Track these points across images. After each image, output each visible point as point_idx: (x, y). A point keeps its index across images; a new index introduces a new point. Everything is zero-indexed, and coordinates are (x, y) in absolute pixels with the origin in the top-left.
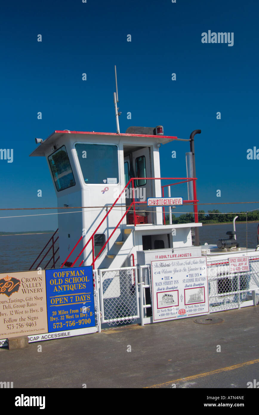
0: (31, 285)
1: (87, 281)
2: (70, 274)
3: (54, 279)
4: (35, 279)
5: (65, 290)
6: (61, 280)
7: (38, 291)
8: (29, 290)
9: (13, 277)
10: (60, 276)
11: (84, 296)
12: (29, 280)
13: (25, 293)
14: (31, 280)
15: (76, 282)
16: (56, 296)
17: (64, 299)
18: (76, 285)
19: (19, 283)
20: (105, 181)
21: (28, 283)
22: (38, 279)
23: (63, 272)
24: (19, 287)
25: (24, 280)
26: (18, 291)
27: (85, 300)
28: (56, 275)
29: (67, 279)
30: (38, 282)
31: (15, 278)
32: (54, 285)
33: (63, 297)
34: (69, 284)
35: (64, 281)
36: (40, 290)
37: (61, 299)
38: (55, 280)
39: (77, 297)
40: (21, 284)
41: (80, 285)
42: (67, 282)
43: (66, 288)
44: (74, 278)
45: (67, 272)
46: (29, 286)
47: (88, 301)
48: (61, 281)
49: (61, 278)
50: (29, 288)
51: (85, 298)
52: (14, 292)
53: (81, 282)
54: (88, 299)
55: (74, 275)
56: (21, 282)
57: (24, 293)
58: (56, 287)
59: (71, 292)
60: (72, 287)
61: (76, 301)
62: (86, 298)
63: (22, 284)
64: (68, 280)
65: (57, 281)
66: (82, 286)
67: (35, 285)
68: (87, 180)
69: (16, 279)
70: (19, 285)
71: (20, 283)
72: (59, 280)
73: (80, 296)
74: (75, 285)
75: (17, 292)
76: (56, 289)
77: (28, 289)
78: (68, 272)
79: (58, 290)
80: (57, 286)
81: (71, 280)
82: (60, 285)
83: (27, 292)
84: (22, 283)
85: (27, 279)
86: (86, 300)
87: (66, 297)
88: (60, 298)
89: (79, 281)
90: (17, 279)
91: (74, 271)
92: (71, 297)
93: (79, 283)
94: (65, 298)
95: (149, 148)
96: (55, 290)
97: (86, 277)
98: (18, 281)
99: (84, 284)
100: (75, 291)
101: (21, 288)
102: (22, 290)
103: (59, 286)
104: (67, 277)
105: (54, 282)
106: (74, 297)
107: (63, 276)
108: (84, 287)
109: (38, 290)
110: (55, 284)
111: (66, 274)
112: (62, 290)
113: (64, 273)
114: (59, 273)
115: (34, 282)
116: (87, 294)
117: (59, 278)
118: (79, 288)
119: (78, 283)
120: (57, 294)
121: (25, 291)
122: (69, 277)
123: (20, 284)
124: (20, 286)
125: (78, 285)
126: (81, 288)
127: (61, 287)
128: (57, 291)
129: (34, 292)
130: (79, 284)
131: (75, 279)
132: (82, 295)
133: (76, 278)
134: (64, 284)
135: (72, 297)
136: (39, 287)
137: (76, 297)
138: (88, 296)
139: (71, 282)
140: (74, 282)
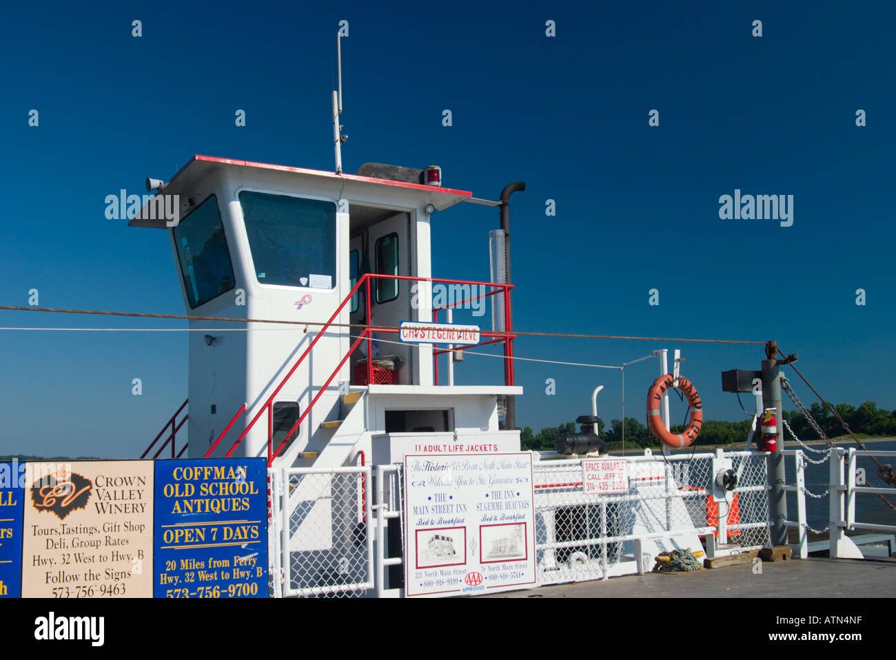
0: (119, 495)
1: (252, 492)
2: (213, 473)
3: (173, 482)
4: (128, 480)
5: (199, 510)
6: (190, 487)
7: (134, 509)
8: (113, 507)
9: (74, 472)
10: (188, 476)
11: (243, 528)
12: (113, 482)
13: (102, 511)
14: (119, 482)
15: (227, 493)
16: (177, 525)
17: (195, 531)
18: (226, 502)
19: (88, 487)
20: (303, 280)
21: (111, 489)
22: (136, 481)
23: (196, 469)
24: (88, 498)
25: (102, 482)
26: (86, 507)
27: (246, 537)
28: (179, 474)
29: (204, 486)
30: (135, 487)
31: (81, 475)
32: (174, 499)
33: (194, 527)
34: (209, 496)
35: (198, 490)
36: (140, 509)
37: (189, 532)
38: (177, 485)
39: (228, 531)
40: (93, 491)
41: (237, 501)
42: (204, 492)
43: (203, 507)
44: (221, 484)
45: (206, 468)
46: (112, 497)
47: (253, 540)
48: (190, 490)
49: (192, 481)
50: (113, 502)
51: (245, 532)
52: (76, 509)
53: (239, 495)
54: (255, 535)
55: (223, 478)
56: (94, 485)
57: (99, 512)
58: (177, 503)
59: (213, 516)
60: (215, 505)
61: (225, 538)
62: (249, 533)
63: (97, 490)
64: (208, 488)
65: (182, 489)
66: (241, 504)
67: (127, 495)
68: (263, 275)
69: (82, 477)
71: (91, 488)
72: (187, 485)
73: (234, 527)
74: (223, 500)
75: (84, 508)
76: (178, 508)
77: (111, 502)
78: (209, 469)
79: (182, 510)
80: (181, 500)
81: (216, 489)
82: (188, 499)
83: (108, 510)
84: (97, 488)
85: (109, 480)
86: (250, 539)
87: (200, 528)
88: (187, 531)
89: (234, 491)
90: (85, 477)
91: (223, 468)
92: (213, 530)
93: (234, 497)
94: (198, 530)
95: (409, 214)
96: (176, 511)
97: (252, 483)
98: (88, 482)
99: (246, 501)
100: (223, 516)
101: (93, 499)
102: (96, 504)
103: (186, 502)
104: (206, 481)
105: (175, 490)
106: (220, 528)
107: (196, 478)
108: (246, 507)
109: (135, 506)
110: (177, 495)
111: (203, 473)
112: (191, 509)
113: (199, 470)
114: (188, 471)
115: (127, 489)
116: (252, 525)
117: (187, 482)
118: (234, 509)
119: (231, 496)
120: (179, 518)
121: (102, 507)
122: (211, 480)
123: (91, 491)
124: (90, 494)
125: (231, 501)
126: (237, 508)
127: (190, 503)
128: (179, 511)
129: (123, 511)
130: (234, 500)
131: (224, 486)
132: (240, 525)
133: (227, 484)
134: (197, 496)
135: (216, 529)
136: (137, 501)
137: (225, 529)
138: (255, 529)
139: (214, 492)
140: (221, 494)
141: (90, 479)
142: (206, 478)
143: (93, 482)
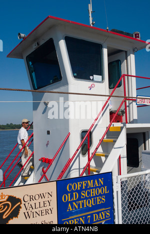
0: (37, 206)
1: (106, 192)
2: (87, 184)
3: (67, 193)
4: (42, 195)
5: (81, 207)
6: (76, 194)
7: (47, 212)
8: (35, 213)
9: (10, 195)
10: (75, 188)
11: (103, 213)
12: (34, 198)
13: (28, 217)
14: (37, 197)
15: (94, 195)
16: (70, 218)
17: (79, 219)
18: (94, 200)
19: (19, 203)
20: (91, 77)
21: (32, 203)
22: (47, 196)
23: (79, 183)
24: (19, 210)
25: (27, 198)
26: (19, 216)
27: (104, 218)
28: (70, 187)
29: (83, 193)
30: (46, 199)
31: (14, 196)
32: (68, 202)
33: (79, 217)
34: (86, 198)
35: (80, 195)
36: (50, 212)
37: (77, 220)
38: (69, 194)
39: (96, 216)
40: (22, 206)
41: (99, 198)
42: (83, 196)
43: (83, 204)
44: (91, 190)
45: (84, 182)
46: (34, 208)
47: (107, 218)
48: (76, 195)
49: (77, 191)
50: (34, 210)
51: (104, 215)
52: (12, 218)
53: (100, 195)
54: (108, 215)
55: (92, 186)
56: (23, 202)
57: (26, 218)
58: (70, 205)
59: (88, 209)
60: (89, 203)
61: (94, 220)
62: (106, 215)
63: (25, 204)
64: (85, 194)
65: (72, 196)
66: (101, 200)
67: (42, 205)
68: (76, 74)
69: (15, 197)
70: (19, 207)
71: (21, 203)
72: (74, 193)
73: (98, 213)
74: (93, 199)
75: (17, 217)
76: (71, 208)
77: (33, 211)
78: (85, 183)
79: (72, 208)
80: (71, 203)
81: (89, 193)
82: (75, 201)
83: (32, 216)
84: (25, 203)
85: (31, 197)
86: (106, 218)
87: (82, 217)
88: (75, 220)
89: (98, 193)
90: (17, 197)
91: (92, 181)
92: (88, 217)
93: (98, 196)
94: (81, 219)
95: (126, 52)
96: (69, 209)
97: (106, 187)
98: (19, 200)
99: (103, 198)
100: (93, 208)
101: (22, 210)
102: (24, 213)
103: (74, 203)
104: (84, 190)
105: (68, 197)
106: (92, 215)
107: (79, 189)
108: (103, 201)
109: (47, 211)
110: (69, 200)
111: (82, 185)
112: (77, 207)
113: (80, 183)
114: (75, 185)
115: (41, 200)
116: (106, 210)
117: (74, 192)
118: (98, 203)
119: (96, 196)
120: (71, 214)
121: (28, 214)
122: (86, 188)
123: (21, 205)
124: (21, 208)
125: (97, 199)
126: (99, 202)
127: (76, 203)
128: (71, 210)
129: (40, 215)
130: (98, 198)
131: (93, 191)
132: (101, 212)
133: (94, 189)
134: (80, 199)
135: (90, 216)
136: (48, 207)
137: (94, 215)
138: (108, 212)
139: (88, 195)
140: (92, 196)
141: (20, 198)
142: (84, 188)
143: (22, 200)
